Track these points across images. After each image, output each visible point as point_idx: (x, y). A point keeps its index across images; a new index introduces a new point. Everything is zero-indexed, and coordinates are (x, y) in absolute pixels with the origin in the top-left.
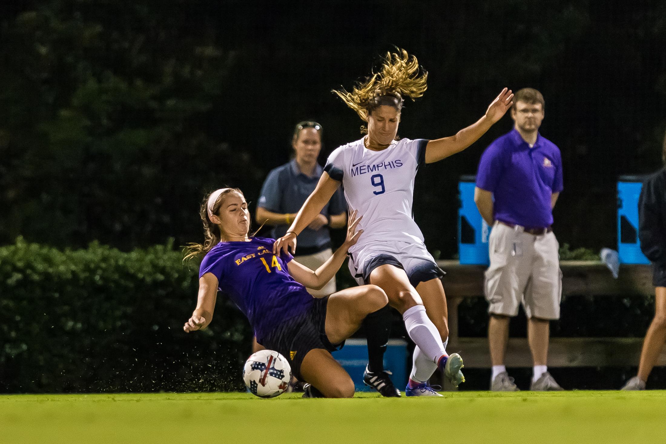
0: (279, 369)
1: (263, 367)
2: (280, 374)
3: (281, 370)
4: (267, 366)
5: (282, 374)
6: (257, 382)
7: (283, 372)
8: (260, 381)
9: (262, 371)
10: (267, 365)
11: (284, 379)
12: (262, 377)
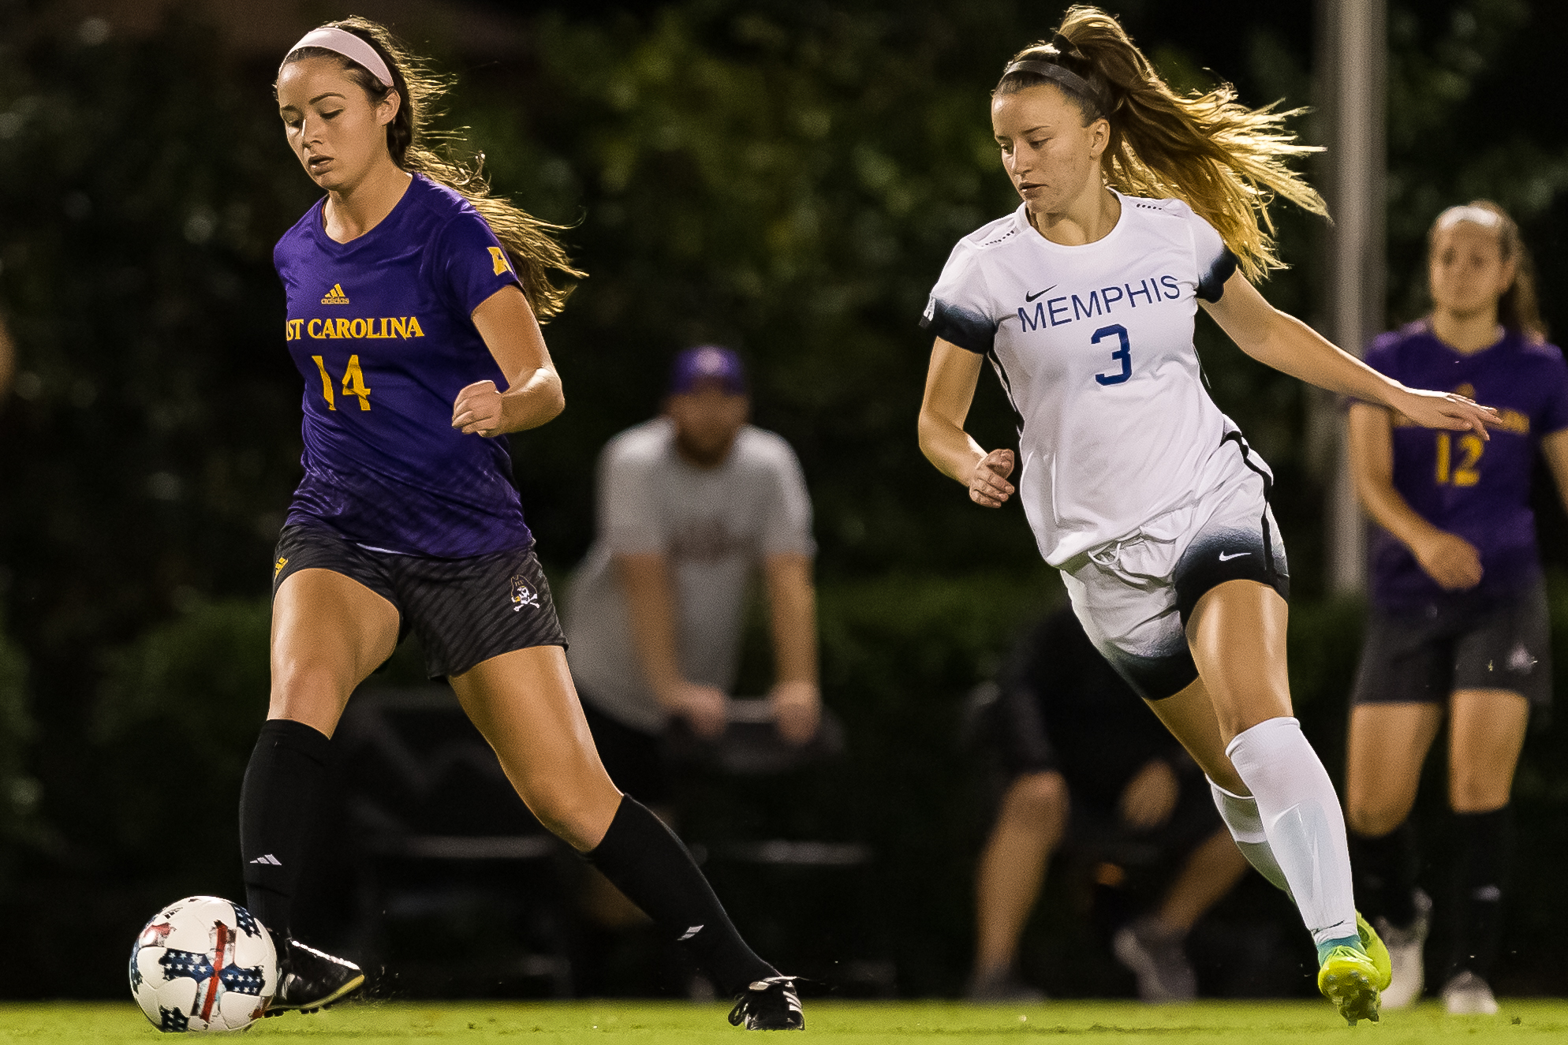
0: (179, 980)
1: (230, 977)
2: (174, 966)
3: (172, 978)
4: (220, 982)
5: (169, 966)
6: (241, 933)
7: (167, 972)
8: (233, 935)
9: (233, 966)
10: (221, 987)
11: (161, 952)
12: (227, 946)
